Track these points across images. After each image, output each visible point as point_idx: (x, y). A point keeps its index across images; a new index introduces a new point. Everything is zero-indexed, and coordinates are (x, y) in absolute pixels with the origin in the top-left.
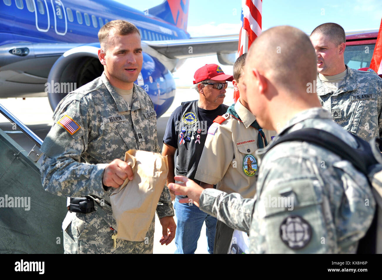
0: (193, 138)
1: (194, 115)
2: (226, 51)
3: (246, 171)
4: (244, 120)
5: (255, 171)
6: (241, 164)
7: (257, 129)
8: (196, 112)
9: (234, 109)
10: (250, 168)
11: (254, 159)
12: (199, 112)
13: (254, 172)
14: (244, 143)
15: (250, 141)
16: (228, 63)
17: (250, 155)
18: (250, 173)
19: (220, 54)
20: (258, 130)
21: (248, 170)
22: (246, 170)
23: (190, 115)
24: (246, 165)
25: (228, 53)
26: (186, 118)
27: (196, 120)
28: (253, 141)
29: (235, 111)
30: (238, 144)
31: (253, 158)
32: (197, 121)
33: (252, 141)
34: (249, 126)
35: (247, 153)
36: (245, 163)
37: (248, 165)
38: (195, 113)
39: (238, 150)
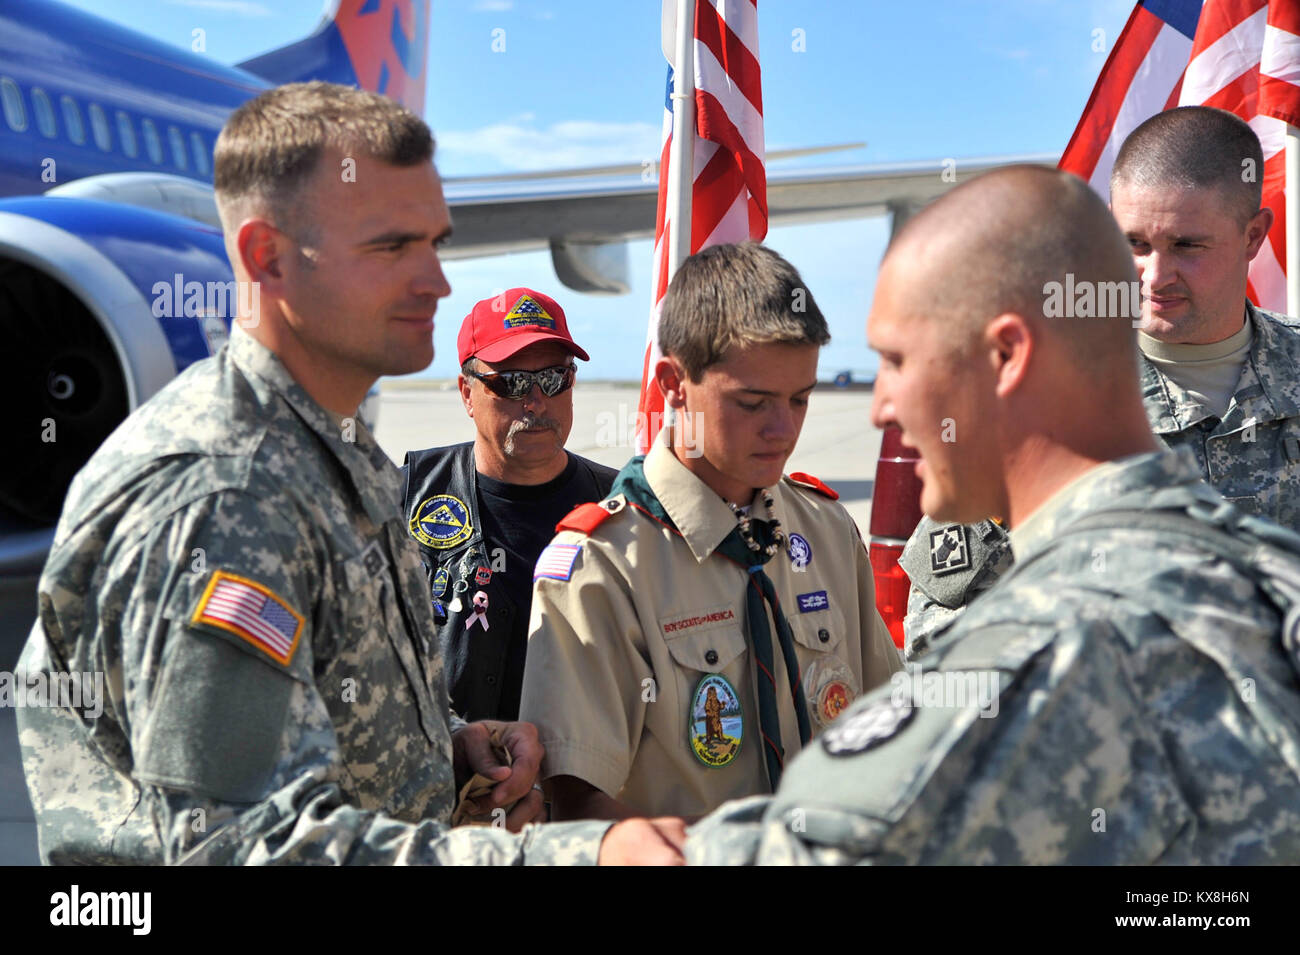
0: (455, 606)
1: (462, 508)
2: (586, 236)
3: (699, 746)
4: (688, 527)
5: (734, 745)
6: (684, 716)
7: (743, 567)
8: (469, 494)
9: (644, 481)
10: (717, 733)
11: (732, 693)
12: (484, 494)
13: (731, 752)
14: (693, 622)
15: (714, 617)
16: (598, 282)
17: (717, 678)
18: (716, 755)
19: (562, 248)
20: (747, 569)
21: (708, 742)
22: (700, 739)
23: (445, 508)
24: (700, 719)
25: (598, 243)
26: (427, 519)
27: (471, 529)
28: (726, 615)
29: (647, 489)
30: (667, 628)
31: (726, 689)
32: (474, 531)
33: (722, 616)
34: (709, 551)
35: (705, 667)
36: (699, 711)
37: (708, 720)
38: (464, 497)
39: (670, 653)
